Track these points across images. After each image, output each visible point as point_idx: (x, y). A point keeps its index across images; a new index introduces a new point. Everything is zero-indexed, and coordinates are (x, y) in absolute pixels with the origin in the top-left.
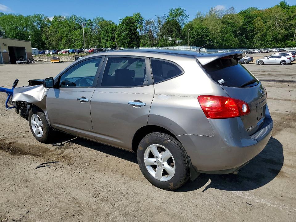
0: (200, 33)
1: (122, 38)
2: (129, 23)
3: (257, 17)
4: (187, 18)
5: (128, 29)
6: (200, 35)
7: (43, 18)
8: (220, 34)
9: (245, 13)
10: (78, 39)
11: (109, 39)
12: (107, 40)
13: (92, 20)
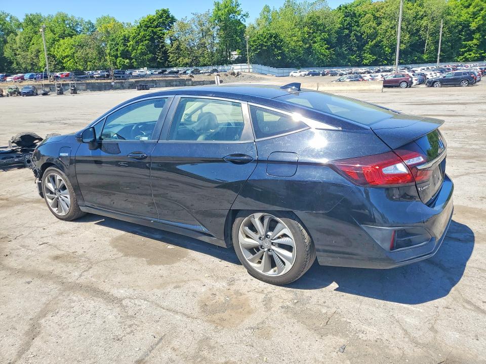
0: (266, 42)
1: (139, 51)
2: (150, 26)
3: (365, 15)
4: (244, 17)
5: (148, 37)
6: (265, 46)
7: (8, 19)
8: (301, 43)
9: (346, 8)
10: (67, 56)
11: (119, 55)
12: (116, 57)
13: (94, 22)
